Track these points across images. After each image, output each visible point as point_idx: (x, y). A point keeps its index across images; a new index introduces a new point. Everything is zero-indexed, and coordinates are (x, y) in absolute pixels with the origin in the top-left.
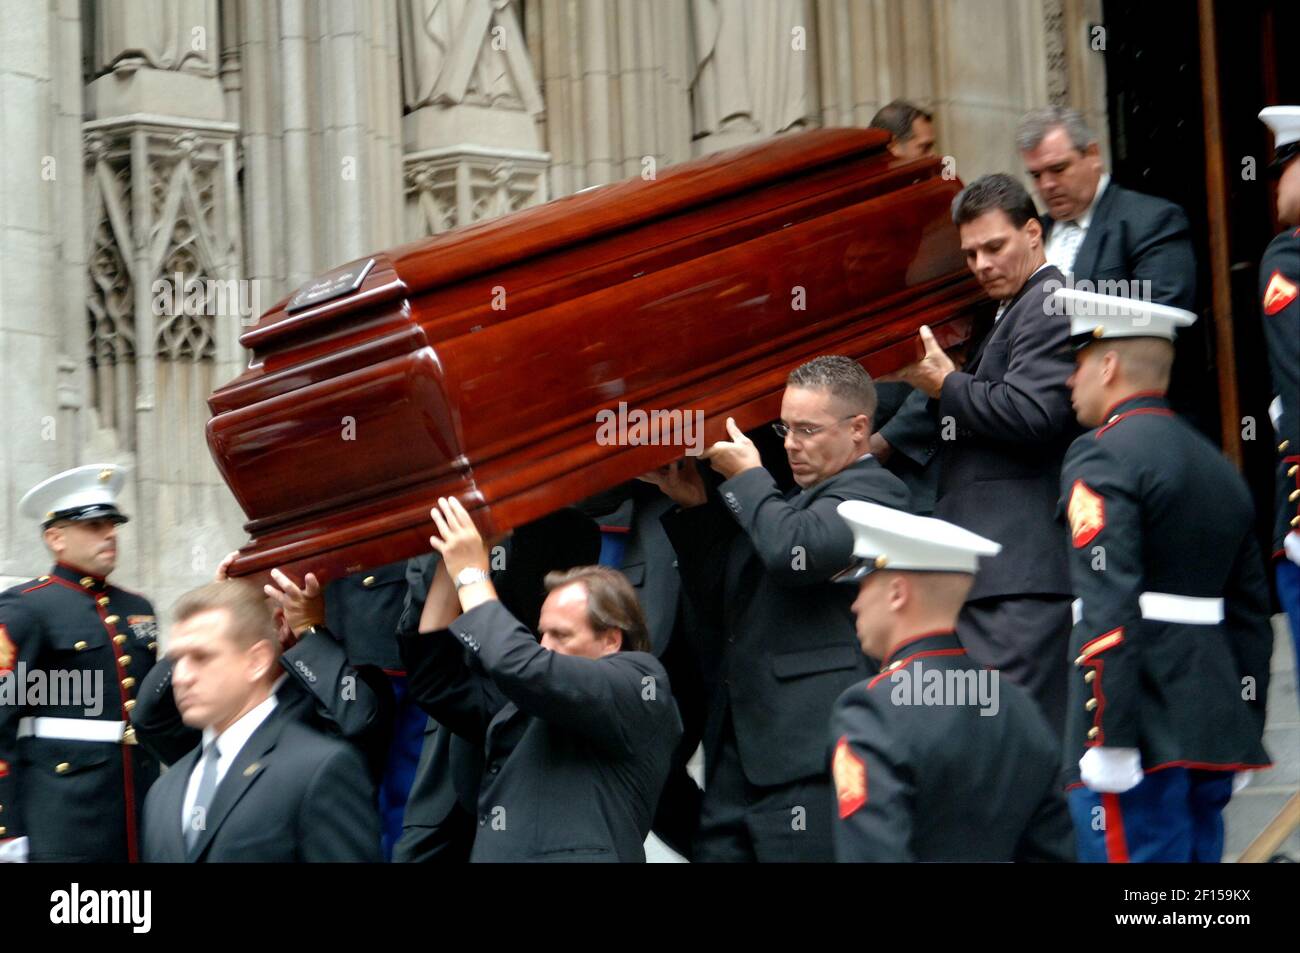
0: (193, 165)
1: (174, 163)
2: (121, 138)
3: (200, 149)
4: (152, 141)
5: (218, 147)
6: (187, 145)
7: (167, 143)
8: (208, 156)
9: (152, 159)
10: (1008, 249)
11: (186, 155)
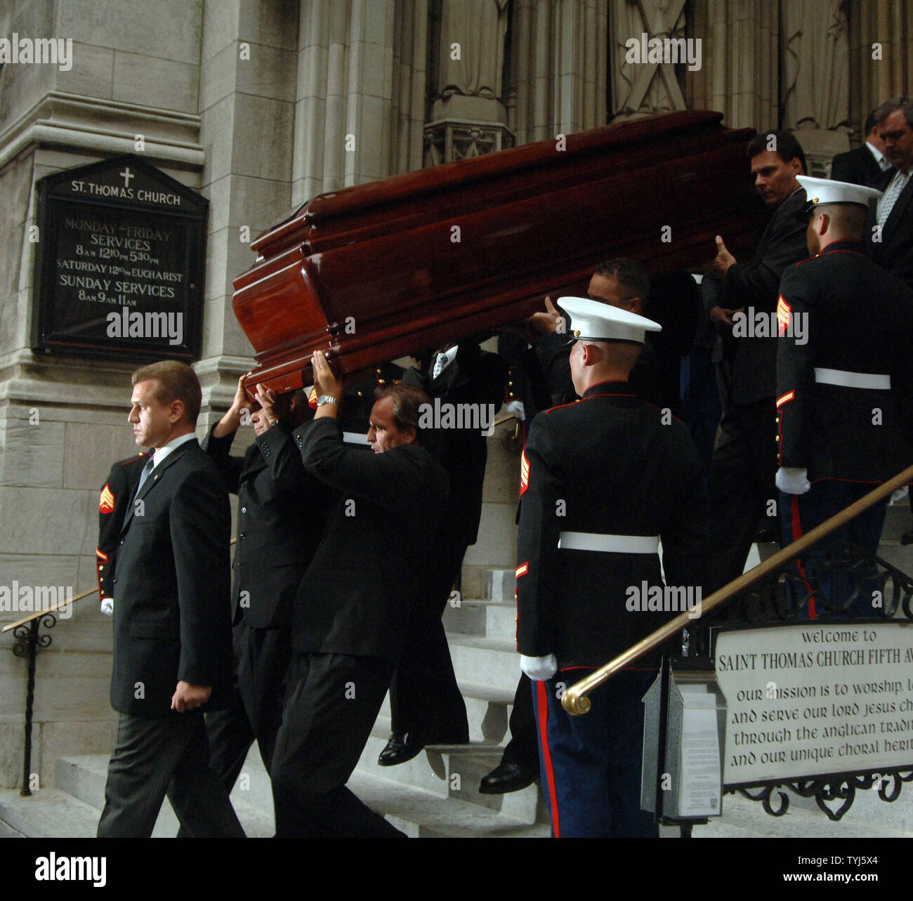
0: (478, 145)
1: (468, 144)
2: (440, 131)
3: (483, 137)
4: (455, 132)
5: (493, 136)
6: (475, 134)
7: (466, 134)
8: (488, 140)
9: (455, 142)
10: (777, 173)
11: (474, 139)
